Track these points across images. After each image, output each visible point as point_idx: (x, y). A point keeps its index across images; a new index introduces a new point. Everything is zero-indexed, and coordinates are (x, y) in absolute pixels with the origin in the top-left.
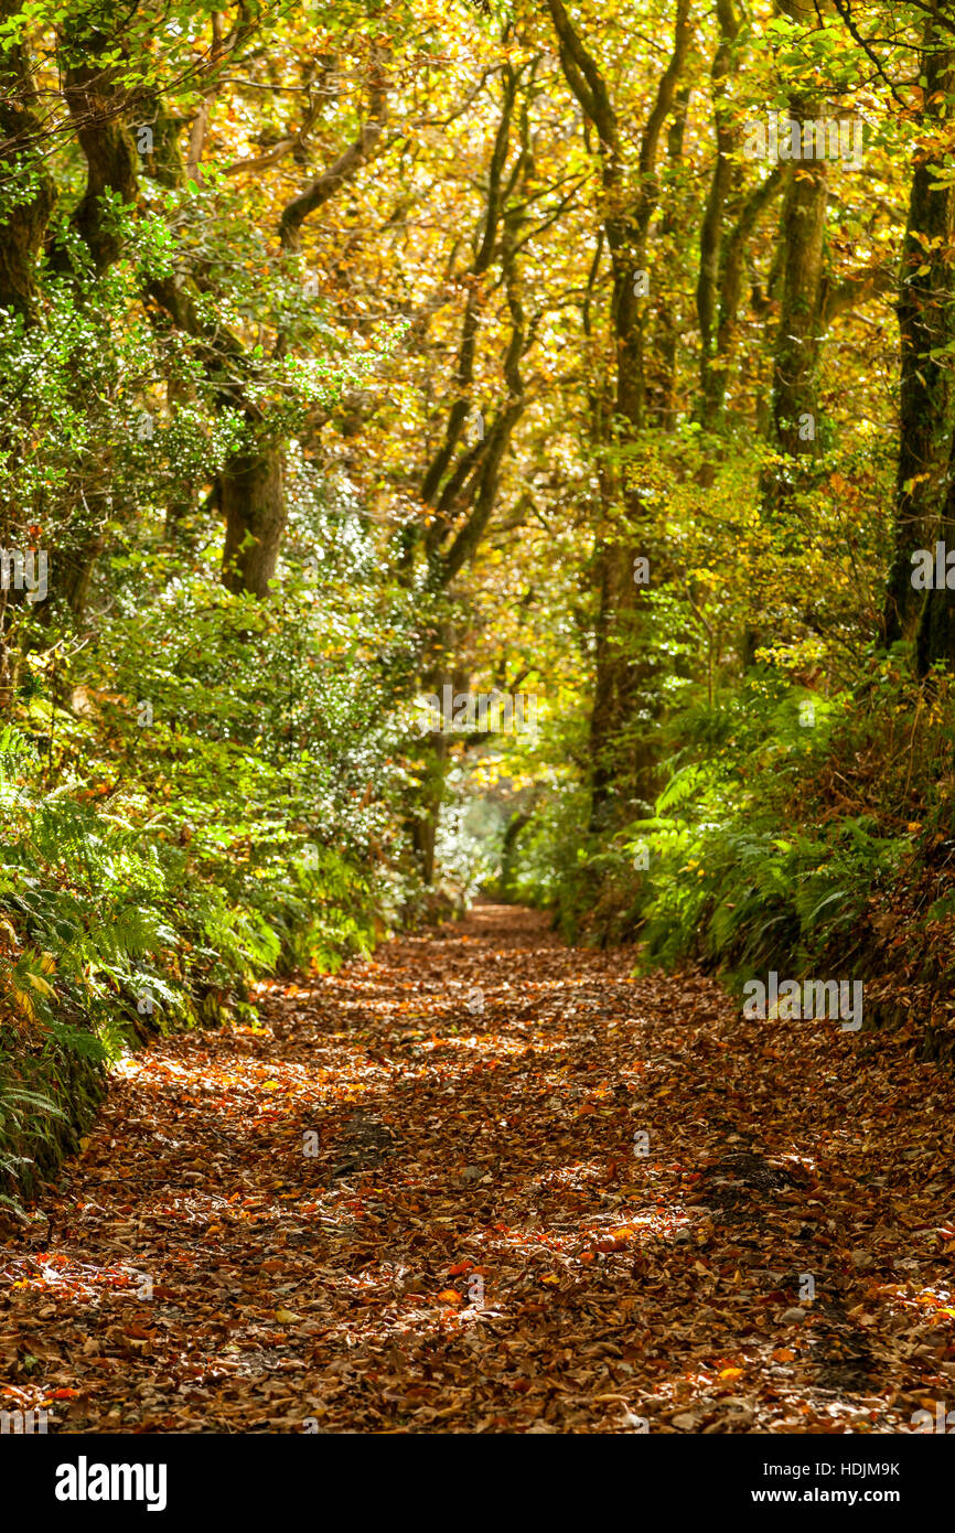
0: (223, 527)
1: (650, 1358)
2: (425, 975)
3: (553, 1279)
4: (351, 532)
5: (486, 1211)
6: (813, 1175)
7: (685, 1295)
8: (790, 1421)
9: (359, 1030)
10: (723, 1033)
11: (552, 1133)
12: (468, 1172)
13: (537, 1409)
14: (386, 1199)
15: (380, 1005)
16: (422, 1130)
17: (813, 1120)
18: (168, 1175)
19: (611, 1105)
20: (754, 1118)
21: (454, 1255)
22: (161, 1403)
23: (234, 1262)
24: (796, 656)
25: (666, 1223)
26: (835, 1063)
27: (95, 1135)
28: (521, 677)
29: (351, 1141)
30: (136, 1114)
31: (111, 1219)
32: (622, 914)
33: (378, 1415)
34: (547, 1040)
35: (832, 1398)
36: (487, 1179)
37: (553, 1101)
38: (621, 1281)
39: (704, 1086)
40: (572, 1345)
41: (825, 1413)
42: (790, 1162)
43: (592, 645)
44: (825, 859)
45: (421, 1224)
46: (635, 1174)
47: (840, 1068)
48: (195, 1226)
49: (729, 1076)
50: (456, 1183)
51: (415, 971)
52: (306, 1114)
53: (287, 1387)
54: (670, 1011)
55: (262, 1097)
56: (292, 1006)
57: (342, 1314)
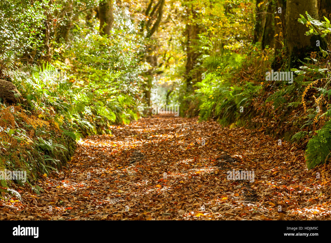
0: (99, 22)
1: (206, 197)
2: (149, 124)
3: (182, 182)
4: (128, 23)
5: (166, 169)
6: (242, 159)
7: (213, 184)
8: (239, 207)
9: (134, 135)
10: (219, 132)
11: (181, 153)
12: (162, 161)
13: (180, 207)
14: (143, 168)
15: (139, 130)
16: (150, 153)
17: (241, 149)
18: (91, 164)
19: (194, 147)
20: (228, 148)
21: (159, 178)
22: (92, 210)
23: (108, 181)
24: (234, 47)
25: (208, 170)
26: (246, 136)
27: (74, 156)
28: (169, 58)
29: (134, 156)
30: (84, 152)
31: (79, 173)
32: (195, 110)
33: (143, 210)
34: (178, 135)
35: (248, 203)
36: (166, 163)
37: (180, 146)
38: (198, 182)
39: (215, 142)
40: (187, 195)
41: (247, 206)
42: (236, 156)
43: (186, 49)
44: (242, 91)
45: (151, 172)
46: (200, 161)
47: (247, 137)
48: (98, 174)
49: (221, 140)
50: (159, 164)
51: (147, 124)
52: (123, 151)
53: (121, 205)
54: (207, 129)
55: (113, 148)
56: (119, 131)
57: (133, 191)
